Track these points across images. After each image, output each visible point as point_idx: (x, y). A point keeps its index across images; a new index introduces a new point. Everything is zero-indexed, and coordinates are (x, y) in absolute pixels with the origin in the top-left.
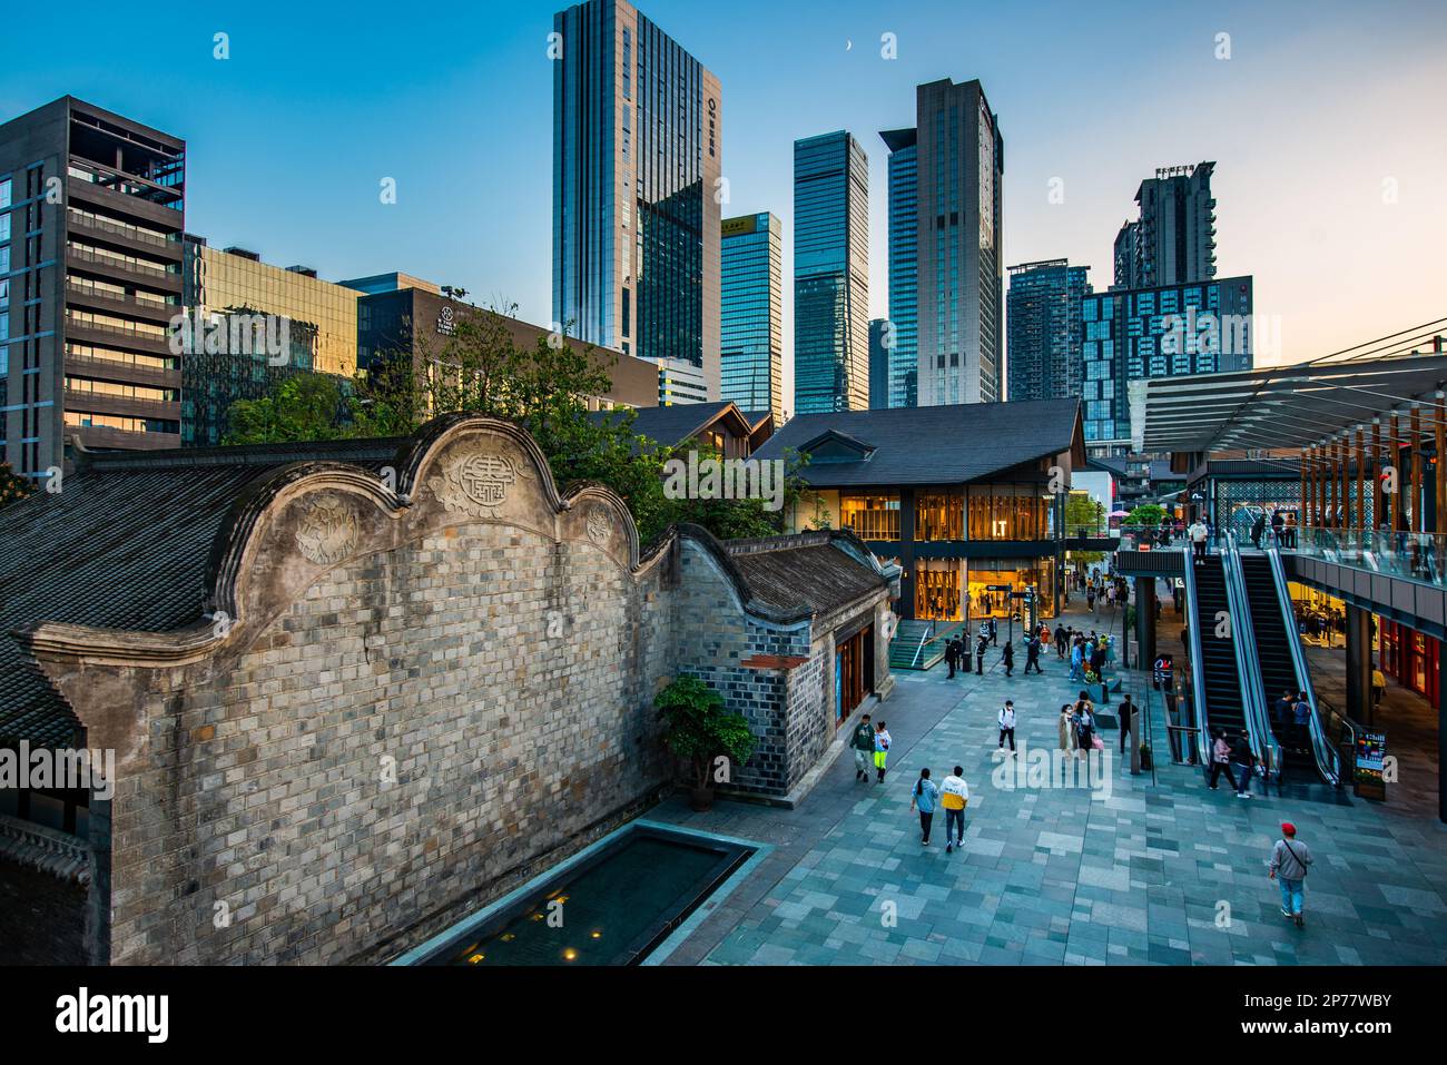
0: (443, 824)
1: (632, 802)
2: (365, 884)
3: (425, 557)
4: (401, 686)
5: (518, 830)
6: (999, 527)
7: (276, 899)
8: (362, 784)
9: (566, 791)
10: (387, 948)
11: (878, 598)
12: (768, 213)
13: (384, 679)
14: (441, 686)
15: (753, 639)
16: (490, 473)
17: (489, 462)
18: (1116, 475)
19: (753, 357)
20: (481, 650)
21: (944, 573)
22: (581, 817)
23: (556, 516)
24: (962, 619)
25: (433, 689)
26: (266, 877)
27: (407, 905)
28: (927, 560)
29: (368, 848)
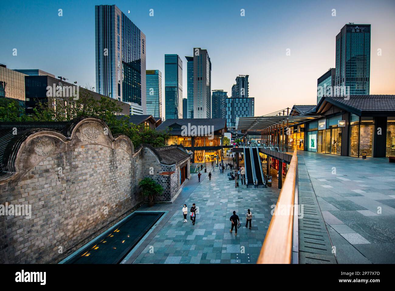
0: (84, 219)
1: (134, 207)
2: (62, 237)
3: (76, 153)
4: (70, 186)
5: (105, 218)
6: (211, 144)
7: (34, 245)
8: (59, 212)
9: (117, 207)
10: (70, 251)
11: (188, 159)
12: (158, 70)
13: (65, 185)
14: (82, 185)
15: (163, 169)
16: (94, 132)
17: (94, 129)
18: (232, 134)
19: (155, 104)
20: (93, 176)
21: (200, 153)
22: (121, 213)
23: (112, 142)
24: (204, 162)
25: (79, 186)
26: (30, 240)
27: (74, 240)
28: (197, 150)
29: (62, 228)
